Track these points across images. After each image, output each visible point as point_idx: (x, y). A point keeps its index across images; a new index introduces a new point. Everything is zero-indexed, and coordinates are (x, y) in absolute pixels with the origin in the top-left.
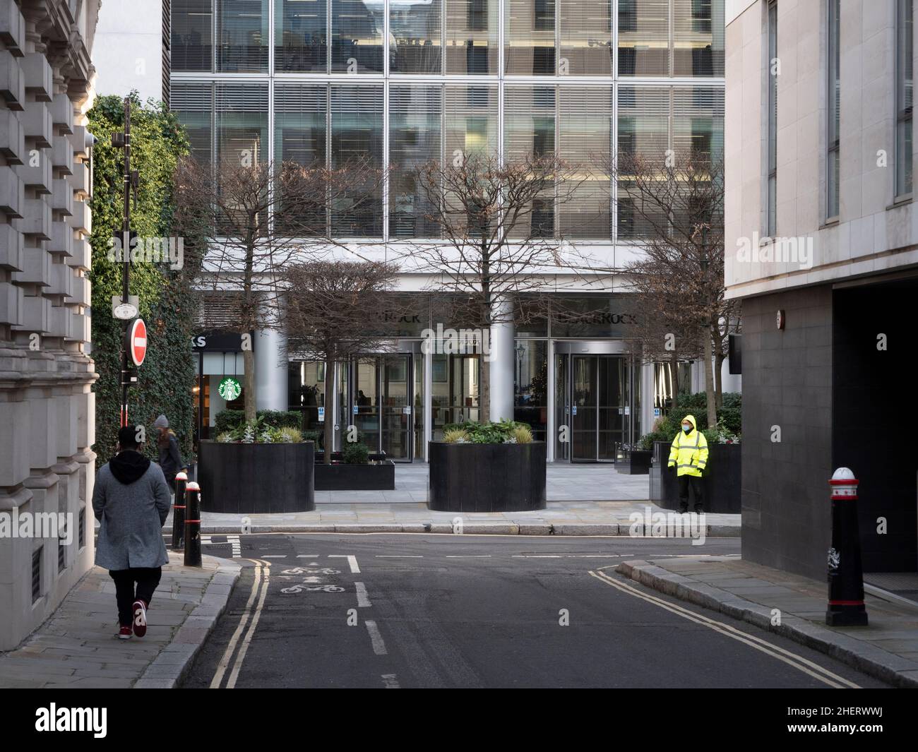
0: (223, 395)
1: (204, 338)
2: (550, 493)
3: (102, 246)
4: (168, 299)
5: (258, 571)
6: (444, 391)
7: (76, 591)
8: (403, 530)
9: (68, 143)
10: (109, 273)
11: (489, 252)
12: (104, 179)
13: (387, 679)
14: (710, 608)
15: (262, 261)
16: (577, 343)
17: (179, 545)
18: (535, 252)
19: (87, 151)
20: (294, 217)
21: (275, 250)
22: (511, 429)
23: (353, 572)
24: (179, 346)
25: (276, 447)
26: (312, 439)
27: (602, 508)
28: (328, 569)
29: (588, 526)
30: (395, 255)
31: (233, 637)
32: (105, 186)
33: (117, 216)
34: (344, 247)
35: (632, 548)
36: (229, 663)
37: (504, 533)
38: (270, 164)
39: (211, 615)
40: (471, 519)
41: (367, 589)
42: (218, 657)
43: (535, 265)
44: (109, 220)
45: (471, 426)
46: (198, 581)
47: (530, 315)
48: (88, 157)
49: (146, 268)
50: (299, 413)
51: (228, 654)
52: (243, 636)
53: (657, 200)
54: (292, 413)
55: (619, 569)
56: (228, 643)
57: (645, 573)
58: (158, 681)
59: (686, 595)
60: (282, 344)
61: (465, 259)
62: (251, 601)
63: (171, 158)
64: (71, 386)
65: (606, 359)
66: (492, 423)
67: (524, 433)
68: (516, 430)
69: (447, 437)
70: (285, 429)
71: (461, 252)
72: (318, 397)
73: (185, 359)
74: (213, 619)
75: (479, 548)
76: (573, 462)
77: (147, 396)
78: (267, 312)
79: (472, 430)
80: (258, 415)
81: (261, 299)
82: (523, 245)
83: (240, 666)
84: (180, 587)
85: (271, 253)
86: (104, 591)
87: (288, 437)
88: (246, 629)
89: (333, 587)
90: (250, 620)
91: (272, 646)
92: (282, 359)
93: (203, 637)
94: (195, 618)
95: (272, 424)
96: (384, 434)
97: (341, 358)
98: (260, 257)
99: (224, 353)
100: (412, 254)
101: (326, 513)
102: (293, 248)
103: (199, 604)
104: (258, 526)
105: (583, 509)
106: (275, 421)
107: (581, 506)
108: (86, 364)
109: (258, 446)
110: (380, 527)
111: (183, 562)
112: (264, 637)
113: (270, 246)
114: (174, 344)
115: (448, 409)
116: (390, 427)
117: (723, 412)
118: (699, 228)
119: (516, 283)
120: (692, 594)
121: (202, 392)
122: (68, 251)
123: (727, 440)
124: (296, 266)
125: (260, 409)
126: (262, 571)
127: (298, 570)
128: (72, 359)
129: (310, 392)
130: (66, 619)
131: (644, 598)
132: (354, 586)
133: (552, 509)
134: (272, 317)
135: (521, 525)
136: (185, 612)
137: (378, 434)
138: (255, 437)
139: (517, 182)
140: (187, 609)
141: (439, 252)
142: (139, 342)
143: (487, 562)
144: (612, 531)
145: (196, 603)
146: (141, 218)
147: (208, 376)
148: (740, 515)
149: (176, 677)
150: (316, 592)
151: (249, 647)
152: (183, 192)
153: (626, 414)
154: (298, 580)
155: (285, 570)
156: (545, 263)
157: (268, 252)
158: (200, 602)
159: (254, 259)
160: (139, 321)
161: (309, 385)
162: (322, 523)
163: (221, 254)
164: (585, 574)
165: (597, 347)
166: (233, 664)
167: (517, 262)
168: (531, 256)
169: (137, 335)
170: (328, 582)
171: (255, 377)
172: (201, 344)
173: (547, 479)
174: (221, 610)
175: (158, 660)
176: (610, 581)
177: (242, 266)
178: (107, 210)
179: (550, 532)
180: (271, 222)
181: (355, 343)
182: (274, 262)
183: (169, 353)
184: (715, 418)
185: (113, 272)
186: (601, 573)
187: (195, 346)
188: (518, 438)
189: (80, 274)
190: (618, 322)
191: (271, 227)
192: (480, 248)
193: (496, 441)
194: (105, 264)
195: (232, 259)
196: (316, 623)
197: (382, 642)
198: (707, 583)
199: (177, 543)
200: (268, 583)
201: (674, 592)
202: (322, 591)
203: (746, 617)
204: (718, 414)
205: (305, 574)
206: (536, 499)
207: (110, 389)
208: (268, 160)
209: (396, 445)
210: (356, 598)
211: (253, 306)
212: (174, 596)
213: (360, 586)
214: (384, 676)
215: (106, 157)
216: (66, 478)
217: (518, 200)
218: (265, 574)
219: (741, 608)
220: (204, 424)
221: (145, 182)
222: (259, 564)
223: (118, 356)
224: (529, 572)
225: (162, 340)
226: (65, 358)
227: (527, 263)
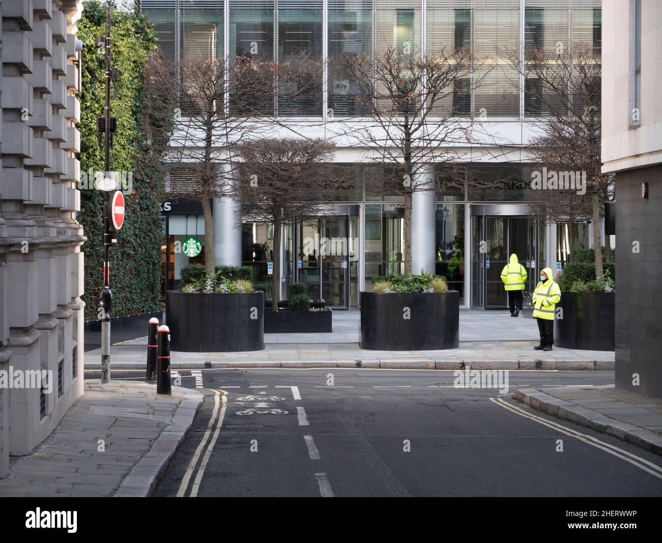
0: (186, 252)
1: (170, 203)
2: (463, 335)
3: (85, 127)
4: (140, 171)
5: (217, 398)
6: (378, 247)
7: (71, 412)
8: (338, 366)
9: (63, 50)
10: (91, 150)
11: (411, 131)
12: (86, 71)
13: (319, 476)
14: (582, 425)
15: (219, 140)
16: (490, 206)
17: (152, 378)
18: (449, 131)
19: (77, 54)
20: (246, 103)
21: (231, 131)
22: (429, 281)
23: (295, 399)
24: (149, 211)
25: (232, 296)
26: (262, 290)
27: (506, 347)
28: (275, 397)
29: (493, 362)
30: (331, 135)
31: (198, 448)
32: (88, 77)
33: (97, 102)
34: (288, 128)
35: (528, 380)
36: (196, 466)
37: (423, 368)
38: (225, 58)
39: (181, 432)
40: (395, 356)
41: (307, 412)
42: (187, 462)
43: (450, 142)
44: (90, 106)
45: (395, 279)
46: (169, 406)
47: (445, 184)
48: (77, 59)
49: (122, 145)
50: (251, 268)
51: (195, 460)
52: (206, 447)
53: (553, 86)
54: (245, 268)
55: (515, 396)
56: (194, 452)
57: (534, 399)
58: (142, 477)
59: (564, 416)
60: (237, 209)
61: (390, 138)
62: (212, 422)
63: (142, 52)
64: (66, 248)
65: (516, 219)
66: (413, 276)
67: (441, 284)
68: (434, 282)
69: (375, 288)
70: (239, 281)
71: (387, 132)
72: (268, 253)
73: (154, 222)
74: (182, 434)
75: (402, 380)
76: (487, 309)
77: (123, 253)
78: (224, 183)
79: (397, 282)
80: (217, 269)
81: (219, 172)
82: (440, 125)
83: (204, 468)
84: (154, 410)
85: (227, 133)
86: (94, 413)
87: (242, 288)
88: (209, 442)
89: (279, 411)
90: (211, 436)
91: (230, 454)
92: (237, 222)
93: (174, 447)
94: (167, 433)
95: (228, 277)
96: (324, 285)
97: (286, 222)
98: (218, 137)
99: (187, 216)
100: (345, 133)
101: (273, 352)
102: (246, 129)
103: (170, 423)
104: (217, 363)
105: (490, 348)
106: (231, 275)
107: (489, 345)
108: (77, 229)
109: (216, 295)
110: (319, 363)
111: (156, 391)
112: (223, 448)
113: (226, 128)
114: (145, 210)
115: (381, 264)
116: (330, 279)
117: (609, 266)
118: (588, 110)
119: (433, 157)
120: (569, 414)
121: (168, 249)
122: (63, 138)
123: (612, 289)
124: (249, 143)
125: (218, 265)
126: (221, 399)
127: (250, 398)
128: (67, 226)
129: (260, 249)
130: (65, 433)
131: (531, 418)
132: (296, 410)
133: (464, 348)
134: (228, 187)
135: (437, 361)
136: (159, 429)
137: (319, 285)
138: (214, 288)
139: (434, 73)
140: (161, 427)
141: (369, 131)
142: (118, 210)
143: (407, 391)
144: (513, 366)
145: (168, 422)
146: (117, 104)
147: (173, 236)
148: (614, 352)
149: (156, 474)
150: (265, 414)
151: (211, 455)
152: (153, 82)
153: (532, 267)
154: (251, 405)
155: (238, 397)
156: (458, 140)
157: (225, 132)
158: (171, 422)
159: (213, 138)
160: (118, 193)
161: (259, 242)
162: (270, 360)
163: (185, 134)
164: (487, 400)
165: (508, 210)
166: (199, 467)
167: (434, 140)
168: (446, 135)
169: (117, 204)
170: (275, 406)
171: (214, 237)
172: (167, 208)
173: (460, 323)
174: (188, 428)
175: (141, 463)
176: (507, 405)
177: (202, 144)
178: (89, 98)
179: (462, 367)
180: (226, 108)
181: (299, 208)
182: (230, 140)
183: (142, 217)
184: (602, 270)
185: (95, 150)
186: (500, 399)
187: (162, 210)
188: (435, 289)
189: (71, 155)
190: (525, 188)
191: (226, 111)
192: (403, 128)
193: (416, 291)
194: (87, 143)
195: (194, 139)
196: (264, 437)
197: (317, 450)
198: (582, 406)
199: (150, 376)
200: (226, 408)
201: (556, 413)
202: (270, 414)
203: (609, 431)
204: (605, 268)
205: (256, 401)
206: (450, 339)
207: (92, 248)
208: (224, 55)
209: (336, 295)
210: (297, 418)
211: (212, 178)
212: (150, 417)
213: (300, 410)
214: (316, 474)
215: (88, 53)
216: (63, 322)
217: (435, 87)
218: (223, 401)
219: (605, 424)
220: (170, 277)
221: (121, 74)
222: (218, 393)
223: (98, 220)
224: (441, 399)
225: (136, 206)
226: (62, 225)
227: (443, 140)
